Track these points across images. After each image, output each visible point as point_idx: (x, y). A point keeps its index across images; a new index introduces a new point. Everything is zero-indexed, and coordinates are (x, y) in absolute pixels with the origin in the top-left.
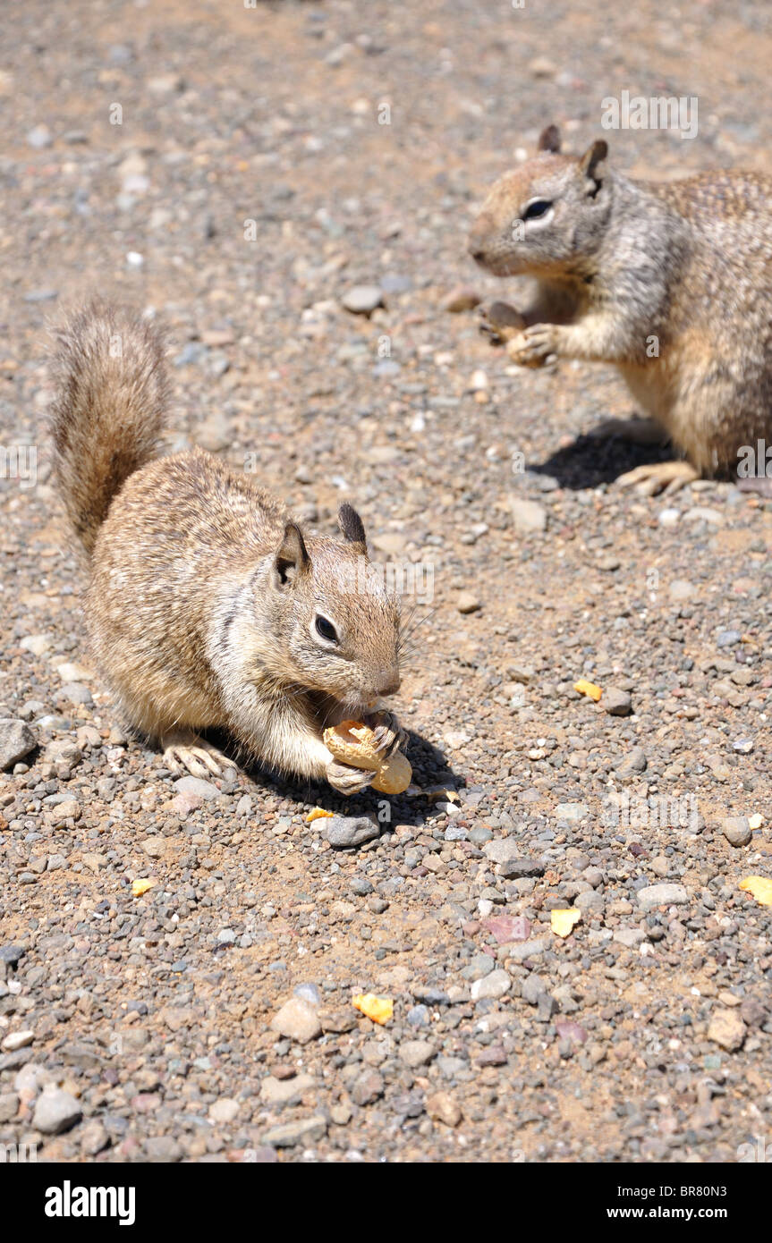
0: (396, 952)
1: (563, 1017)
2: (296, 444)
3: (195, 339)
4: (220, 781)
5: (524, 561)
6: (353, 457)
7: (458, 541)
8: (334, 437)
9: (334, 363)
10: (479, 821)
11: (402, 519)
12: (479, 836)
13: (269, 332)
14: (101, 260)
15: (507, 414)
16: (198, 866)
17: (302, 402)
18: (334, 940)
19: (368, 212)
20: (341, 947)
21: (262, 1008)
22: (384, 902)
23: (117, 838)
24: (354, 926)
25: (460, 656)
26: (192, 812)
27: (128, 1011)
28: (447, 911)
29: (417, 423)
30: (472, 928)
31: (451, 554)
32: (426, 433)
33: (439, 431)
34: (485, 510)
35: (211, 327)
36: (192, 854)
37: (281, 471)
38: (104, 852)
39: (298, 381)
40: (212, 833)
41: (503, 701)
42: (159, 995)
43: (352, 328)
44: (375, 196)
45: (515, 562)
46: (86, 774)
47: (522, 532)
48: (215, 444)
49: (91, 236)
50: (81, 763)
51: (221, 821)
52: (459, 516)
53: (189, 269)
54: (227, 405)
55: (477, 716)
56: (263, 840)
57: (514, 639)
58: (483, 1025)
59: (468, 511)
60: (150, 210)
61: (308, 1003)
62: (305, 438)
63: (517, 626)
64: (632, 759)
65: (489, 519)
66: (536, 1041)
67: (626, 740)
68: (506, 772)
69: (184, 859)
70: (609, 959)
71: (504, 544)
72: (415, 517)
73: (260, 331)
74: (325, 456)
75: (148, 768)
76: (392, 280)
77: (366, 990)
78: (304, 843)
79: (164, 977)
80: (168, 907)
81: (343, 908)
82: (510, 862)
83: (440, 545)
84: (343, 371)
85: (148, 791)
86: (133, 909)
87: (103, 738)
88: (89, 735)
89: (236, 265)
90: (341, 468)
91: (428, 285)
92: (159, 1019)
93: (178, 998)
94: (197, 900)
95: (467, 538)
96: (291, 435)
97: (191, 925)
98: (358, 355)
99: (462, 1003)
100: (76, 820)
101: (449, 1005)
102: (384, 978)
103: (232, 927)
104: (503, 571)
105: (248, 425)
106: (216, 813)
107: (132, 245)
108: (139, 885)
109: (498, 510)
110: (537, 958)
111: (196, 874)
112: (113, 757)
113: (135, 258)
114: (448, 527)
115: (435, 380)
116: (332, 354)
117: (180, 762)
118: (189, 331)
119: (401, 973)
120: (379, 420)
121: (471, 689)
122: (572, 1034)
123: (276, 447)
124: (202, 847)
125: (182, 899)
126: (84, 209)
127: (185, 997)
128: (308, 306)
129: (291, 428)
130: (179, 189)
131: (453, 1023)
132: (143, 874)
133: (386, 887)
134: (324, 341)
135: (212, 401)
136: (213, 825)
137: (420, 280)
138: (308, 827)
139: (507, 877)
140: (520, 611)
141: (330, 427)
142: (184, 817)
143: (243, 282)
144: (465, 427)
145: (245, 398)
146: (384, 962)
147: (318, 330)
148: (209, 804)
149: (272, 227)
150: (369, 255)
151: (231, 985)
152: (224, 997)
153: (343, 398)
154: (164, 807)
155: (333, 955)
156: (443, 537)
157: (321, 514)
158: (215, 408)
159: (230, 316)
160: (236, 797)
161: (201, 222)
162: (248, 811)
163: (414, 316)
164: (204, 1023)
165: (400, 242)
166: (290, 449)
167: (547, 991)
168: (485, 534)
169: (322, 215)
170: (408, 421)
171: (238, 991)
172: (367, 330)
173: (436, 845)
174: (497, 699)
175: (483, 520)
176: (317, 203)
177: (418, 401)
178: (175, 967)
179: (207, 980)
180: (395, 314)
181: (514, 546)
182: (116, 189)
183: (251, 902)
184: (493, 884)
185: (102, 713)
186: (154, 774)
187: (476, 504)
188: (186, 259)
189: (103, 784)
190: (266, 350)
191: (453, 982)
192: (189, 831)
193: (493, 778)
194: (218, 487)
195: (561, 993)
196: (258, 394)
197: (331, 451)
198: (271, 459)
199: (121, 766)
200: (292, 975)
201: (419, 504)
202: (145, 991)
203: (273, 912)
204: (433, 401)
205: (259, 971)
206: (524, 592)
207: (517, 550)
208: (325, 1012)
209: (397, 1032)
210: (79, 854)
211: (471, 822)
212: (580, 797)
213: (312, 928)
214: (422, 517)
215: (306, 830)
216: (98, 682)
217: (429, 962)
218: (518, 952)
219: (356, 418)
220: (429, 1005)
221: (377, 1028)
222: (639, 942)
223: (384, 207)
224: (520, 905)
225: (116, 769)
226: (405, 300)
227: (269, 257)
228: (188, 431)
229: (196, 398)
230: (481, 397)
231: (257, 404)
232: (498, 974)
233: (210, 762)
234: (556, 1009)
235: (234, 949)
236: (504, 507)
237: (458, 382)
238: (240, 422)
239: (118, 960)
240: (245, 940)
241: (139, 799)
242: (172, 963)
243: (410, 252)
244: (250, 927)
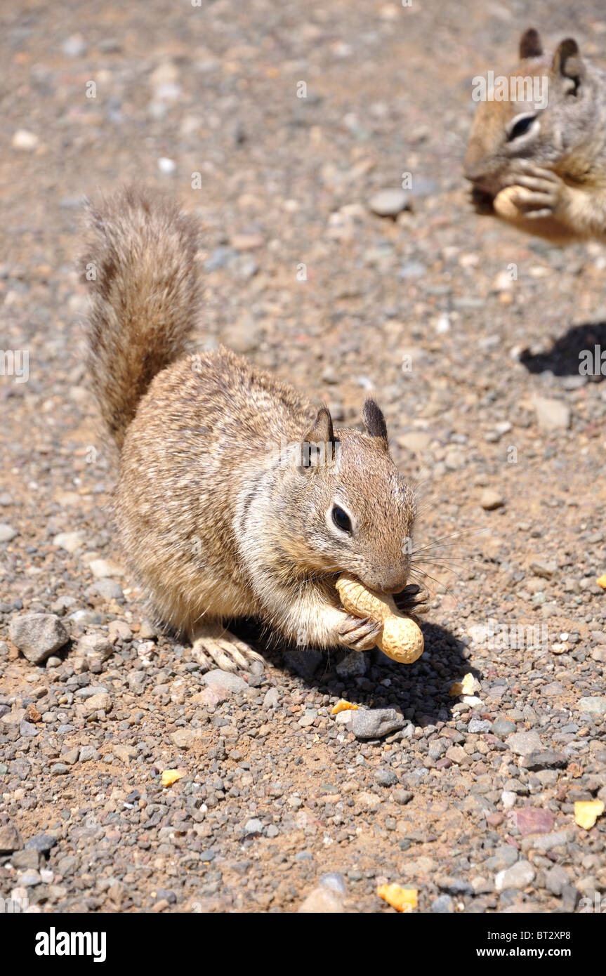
0: (420, 843)
2: (323, 345)
3: (225, 243)
4: (247, 674)
5: (547, 458)
6: (379, 358)
7: (482, 439)
8: (361, 338)
9: (361, 265)
10: (503, 714)
11: (427, 418)
12: (503, 729)
13: (297, 235)
14: (133, 166)
15: (532, 315)
16: (226, 757)
17: (330, 304)
18: (359, 830)
19: (395, 116)
20: (366, 837)
21: (289, 897)
22: (409, 793)
23: (147, 730)
24: (379, 817)
25: (484, 552)
26: (220, 704)
27: (157, 899)
28: (471, 802)
29: (442, 324)
30: (496, 819)
31: (474, 452)
32: (451, 333)
33: (464, 332)
34: (509, 408)
35: (241, 231)
36: (220, 745)
37: (308, 372)
38: (135, 744)
39: (325, 284)
40: (240, 725)
41: (526, 596)
42: (188, 884)
43: (379, 231)
44: (403, 101)
45: (538, 459)
46: (117, 667)
47: (546, 431)
48: (244, 346)
49: (124, 144)
50: (112, 656)
51: (249, 714)
52: (483, 415)
53: (219, 175)
54: (256, 308)
55: (500, 610)
56: (289, 732)
57: (537, 536)
59: (492, 410)
60: (181, 116)
61: (334, 892)
62: (331, 339)
63: (540, 522)
65: (513, 417)
68: (529, 666)
69: (213, 750)
71: (527, 442)
72: (440, 417)
73: (288, 234)
74: (351, 357)
75: (177, 661)
77: (390, 880)
78: (330, 735)
79: (192, 866)
80: (196, 797)
81: (368, 799)
82: (533, 755)
83: (464, 444)
84: (370, 275)
85: (177, 683)
86: (162, 800)
87: (134, 632)
88: (120, 630)
89: (265, 170)
90: (366, 368)
92: (188, 908)
93: (206, 887)
94: (224, 791)
95: (490, 436)
96: (318, 336)
97: (219, 815)
98: (384, 257)
99: (486, 893)
100: (107, 712)
101: (474, 896)
102: (408, 868)
103: (259, 817)
104: (526, 468)
105: (276, 328)
106: (244, 705)
107: (164, 152)
108: (169, 776)
109: (521, 409)
110: (560, 850)
111: (223, 765)
112: (143, 651)
113: (166, 165)
114: (472, 426)
115: (460, 282)
116: (358, 258)
117: (208, 655)
118: (218, 236)
119: (425, 863)
120: (405, 321)
121: (494, 584)
123: (303, 348)
124: (230, 739)
125: (210, 789)
126: (117, 117)
127: (213, 886)
128: (335, 210)
129: (317, 329)
130: (210, 96)
132: (172, 765)
133: (410, 779)
134: (351, 244)
135: (240, 304)
136: (241, 717)
137: (446, 183)
138: (334, 719)
139: (530, 769)
140: (543, 508)
141: (356, 328)
142: (212, 709)
143: (272, 187)
144: (489, 328)
145: (273, 300)
146: (409, 852)
147: (346, 233)
148: (236, 697)
149: (301, 133)
150: (395, 159)
151: (258, 874)
152: (251, 886)
153: (369, 300)
154: (193, 699)
155: (359, 846)
156: (467, 435)
157: (347, 414)
158: (245, 311)
159: (259, 220)
160: (264, 689)
161: (231, 129)
162: (275, 703)
163: (439, 219)
165: (425, 146)
166: (317, 350)
167: (571, 882)
168: (509, 432)
169: (351, 121)
170: (433, 322)
171: (265, 880)
172: (394, 233)
173: (460, 737)
174: (520, 594)
175: (507, 418)
176: (345, 109)
177: (443, 303)
178: (203, 856)
179: (235, 869)
180: (421, 216)
181: (537, 444)
182: (148, 97)
183: (278, 792)
184: (517, 776)
185: (132, 608)
186: (183, 667)
187: (500, 403)
188: (217, 165)
189: (134, 677)
190: (295, 252)
191: (477, 873)
192: (217, 723)
193: (516, 671)
194: (242, 383)
195: (585, 884)
196: (286, 297)
197: (357, 351)
198: (298, 360)
199: (151, 660)
200: (317, 865)
201: (444, 403)
202: (174, 880)
203: (299, 802)
204: (459, 302)
205: (285, 861)
206: (548, 490)
207: (541, 447)
208: (350, 902)
210: (110, 745)
211: (495, 714)
212: (604, 691)
213: (338, 818)
214: (448, 416)
215: (332, 723)
216: (128, 579)
217: (453, 853)
218: (542, 843)
219: (381, 319)
220: (453, 894)
223: (411, 111)
224: (543, 797)
225: (146, 663)
226: (431, 203)
227: (298, 162)
228: (217, 333)
229: (225, 301)
230: (505, 298)
231: (285, 307)
232: (521, 865)
233: (237, 655)
234: (580, 900)
235: (261, 839)
236: (528, 405)
237: (482, 284)
238: (268, 324)
239: (148, 849)
240: (272, 830)
241: (168, 692)
242: (200, 852)
243: (437, 155)
244: (276, 817)
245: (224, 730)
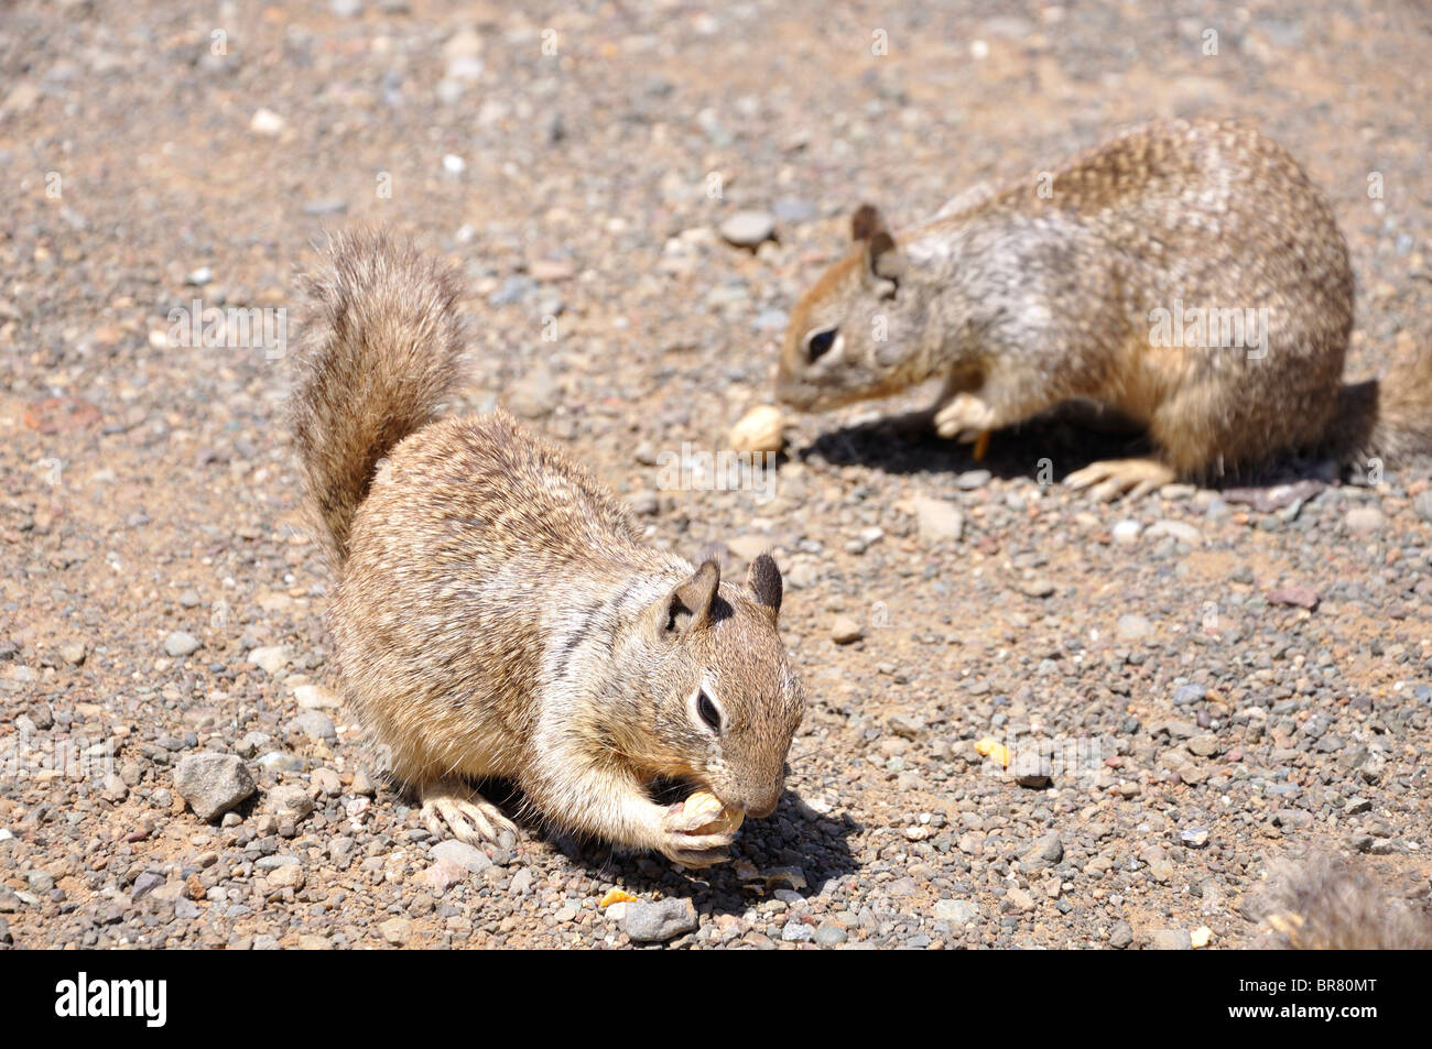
2: (640, 412)
3: (521, 270)
4: (492, 847)
5: (927, 579)
6: (714, 433)
7: (842, 549)
8: (692, 406)
9: (701, 310)
10: (830, 917)
11: (770, 517)
12: (829, 937)
13: (620, 265)
14: (409, 163)
17: (655, 359)
19: (767, 116)
23: (348, 917)
25: (829, 699)
26: (451, 886)
31: (830, 565)
34: (882, 509)
35: (544, 256)
37: (617, 447)
38: (330, 935)
39: (652, 331)
40: (475, 916)
41: (879, 761)
43: (731, 265)
44: (781, 97)
45: (914, 579)
46: (316, 831)
47: (928, 542)
48: (533, 409)
49: (400, 133)
50: (310, 815)
51: (489, 901)
52: (846, 516)
53: (523, 180)
54: (555, 359)
55: (843, 778)
57: (902, 681)
59: (858, 511)
60: (480, 102)
62: (654, 404)
63: (908, 663)
64: (1043, 845)
65: (886, 522)
67: (1039, 821)
68: (874, 854)
71: (902, 556)
72: (789, 515)
73: (608, 263)
74: (677, 430)
75: (399, 827)
76: (790, 206)
78: (595, 934)
83: (816, 553)
84: (713, 321)
85: (396, 856)
87: (343, 784)
88: (324, 779)
89: (586, 177)
90: (696, 446)
91: (836, 214)
95: (854, 545)
96: (636, 400)
98: (734, 300)
100: (296, 891)
104: (897, 590)
105: (579, 385)
106: (483, 890)
107: (452, 146)
109: (898, 511)
112: (354, 810)
113: (454, 164)
114: (831, 530)
116: (700, 298)
117: (442, 820)
118: (515, 260)
120: (754, 386)
121: (838, 743)
123: (614, 416)
124: (460, 933)
126: (394, 98)
128: (675, 234)
129: (636, 392)
130: (522, 76)
134: (691, 280)
135: (534, 353)
136: (477, 905)
137: (828, 207)
138: (602, 914)
140: (916, 644)
141: (688, 392)
142: (439, 893)
143: (593, 200)
145: (579, 350)
147: (685, 266)
148: (474, 878)
149: (640, 131)
150: (762, 171)
153: (708, 356)
154: (415, 879)
156: (822, 542)
157: (663, 506)
158: (539, 363)
159: (570, 243)
160: (512, 869)
161: (547, 120)
162: (525, 888)
163: (813, 253)
165: (806, 157)
166: (632, 419)
168: (879, 541)
169: (707, 118)
172: (750, 268)
174: (871, 758)
175: (878, 523)
176: (703, 102)
180: (789, 249)
181: (915, 559)
182: (439, 73)
185: (346, 752)
186: (405, 835)
187: (871, 501)
188: (521, 167)
189: (338, 845)
190: (614, 289)
192: (443, 912)
194: (530, 462)
196: (597, 346)
197: (686, 424)
198: (606, 431)
199: (364, 823)
201: (797, 499)
206: (923, 620)
207: (919, 564)
210: (296, 935)
211: (820, 917)
212: (969, 893)
214: (798, 515)
215: (600, 918)
216: (344, 712)
219: (723, 382)
223: (790, 111)
225: (357, 826)
226: (804, 232)
227: (632, 169)
228: (500, 389)
229: (514, 347)
231: (594, 359)
233: (482, 823)
236: (907, 507)
238: (569, 381)
241: (383, 867)
243: (818, 169)
245: (452, 922)
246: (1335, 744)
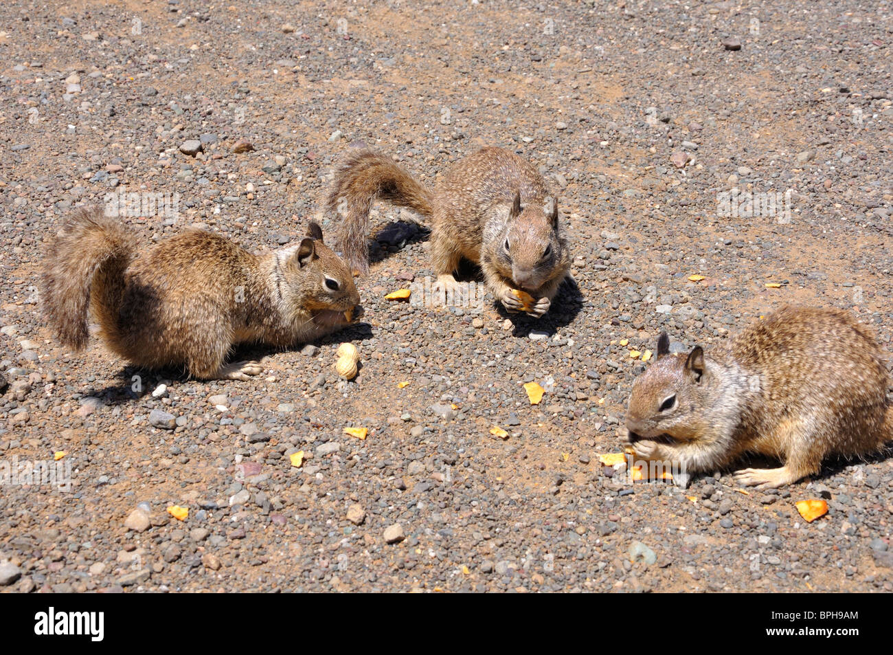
0: (191, 483)
1: (275, 512)
2: (153, 222)
9: (175, 180)
10: (238, 415)
12: (238, 422)
13: (141, 164)
15: (264, 204)
16: (91, 443)
19: (196, 101)
21: (120, 515)
22: (187, 458)
23: (48, 431)
24: (171, 471)
26: (88, 415)
27: (49, 520)
29: (217, 210)
30: (232, 469)
32: (221, 215)
33: (228, 214)
35: (111, 162)
36: (87, 437)
37: (145, 236)
38: (41, 438)
39: (155, 190)
40: (99, 426)
42: (66, 511)
43: (185, 161)
46: (33, 398)
50: (30, 392)
51: (104, 420)
56: (126, 429)
58: (234, 519)
61: (145, 511)
62: (158, 219)
64: (318, 380)
66: (261, 525)
67: (315, 370)
69: (83, 440)
70: (300, 482)
73: (136, 163)
74: (168, 229)
76: (206, 137)
77: (175, 503)
78: (147, 429)
79: (69, 502)
80: (73, 465)
81: (166, 462)
82: (253, 435)
85: (66, 405)
87: (43, 378)
88: (35, 377)
89: (125, 130)
91: (225, 138)
92: (65, 523)
93: (76, 513)
94: (89, 461)
97: (85, 474)
98: (187, 175)
99: (224, 507)
100: (26, 422)
101: (218, 509)
102: (185, 497)
103: (107, 474)
106: (101, 416)
108: (58, 455)
110: (263, 483)
111: (89, 448)
112: (48, 388)
113: (71, 127)
116: (173, 175)
119: (194, 494)
120: (197, 209)
122: (279, 521)
123: (143, 224)
124: (93, 434)
125: (81, 461)
127: (80, 512)
128: (163, 151)
131: (219, 518)
132: (61, 448)
133: (188, 451)
134: (170, 168)
136: (99, 422)
137: (222, 136)
139: (251, 442)
142: (84, 418)
143: (129, 139)
144: (241, 212)
146: (185, 489)
147: (167, 163)
148: (98, 411)
149: (145, 110)
150: (195, 124)
151: (105, 504)
152: (100, 510)
154: (74, 413)
160: (113, 407)
161: (108, 107)
162: (118, 414)
163: (217, 155)
164: (89, 524)
165: (212, 117)
166: (150, 225)
167: (268, 499)
169: (172, 105)
170: (212, 209)
171: (108, 507)
172: (193, 162)
173: (215, 428)
176: (170, 98)
177: (218, 199)
178: (75, 496)
179: (92, 502)
180: (207, 154)
182: (63, 91)
183: (117, 461)
184: (243, 447)
185: (43, 366)
186: (69, 397)
188: (99, 127)
189: (42, 403)
190: (139, 173)
191: (220, 497)
192: (86, 425)
193: (247, 392)
195: (275, 500)
198: (140, 231)
199: (52, 393)
200: (137, 498)
202: (59, 509)
203: (129, 465)
204: (225, 198)
205: (119, 496)
208: (153, 516)
209: (190, 524)
210: (27, 439)
211: (234, 415)
212: (291, 400)
213: (149, 473)
217: (208, 488)
218: (254, 480)
219: (185, 208)
220: (207, 510)
221: (180, 523)
222: (315, 473)
223: (204, 99)
224: (256, 457)
225: (49, 395)
226: (213, 147)
227: (143, 125)
230: (250, 196)
232: (243, 492)
234: (272, 508)
235: (107, 486)
237: (239, 189)
239: (45, 494)
240: (113, 481)
241: (60, 410)
242: (74, 494)
243: (217, 122)
244: (116, 474)
245: (90, 429)
246: (422, 331)
